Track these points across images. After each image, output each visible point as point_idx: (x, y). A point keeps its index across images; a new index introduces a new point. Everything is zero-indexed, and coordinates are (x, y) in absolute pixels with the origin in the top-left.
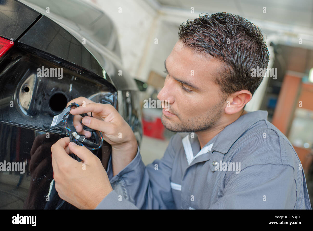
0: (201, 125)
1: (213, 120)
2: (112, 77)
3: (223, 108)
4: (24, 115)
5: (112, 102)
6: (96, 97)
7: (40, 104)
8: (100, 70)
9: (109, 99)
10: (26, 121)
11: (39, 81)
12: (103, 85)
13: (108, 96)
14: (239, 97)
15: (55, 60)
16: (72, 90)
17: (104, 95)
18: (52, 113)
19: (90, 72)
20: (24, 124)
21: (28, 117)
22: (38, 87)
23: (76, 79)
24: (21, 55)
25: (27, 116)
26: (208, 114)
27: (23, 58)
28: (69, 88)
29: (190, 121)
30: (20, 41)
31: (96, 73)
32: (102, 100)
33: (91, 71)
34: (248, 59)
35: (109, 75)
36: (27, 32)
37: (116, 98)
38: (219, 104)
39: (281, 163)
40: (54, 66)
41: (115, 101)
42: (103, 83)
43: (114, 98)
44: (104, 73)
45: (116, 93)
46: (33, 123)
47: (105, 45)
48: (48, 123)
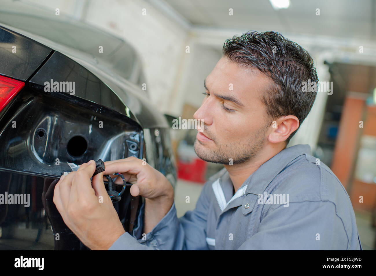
0: (240, 153)
1: (254, 149)
2: (137, 116)
3: (266, 135)
4: (39, 163)
5: (138, 142)
6: (119, 137)
7: (57, 149)
8: (123, 107)
9: (134, 139)
10: (41, 169)
11: (54, 124)
12: (127, 124)
13: (133, 136)
14: (285, 123)
15: (71, 99)
16: (92, 132)
17: (128, 135)
18: (70, 159)
19: (110, 110)
20: (40, 173)
21: (44, 164)
22: (53, 130)
23: (96, 119)
24: (33, 97)
25: (42, 163)
26: (250, 140)
27: (35, 99)
28: (89, 129)
29: (228, 147)
30: (31, 81)
31: (117, 111)
32: (127, 141)
33: (112, 108)
34: (297, 80)
35: (134, 113)
36: (39, 71)
37: (142, 137)
38: (263, 128)
39: (320, 200)
40: (71, 105)
41: (141, 141)
42: (127, 122)
43: (140, 137)
44: (127, 110)
45: (142, 132)
46: (50, 171)
47: (127, 78)
48: (67, 170)
